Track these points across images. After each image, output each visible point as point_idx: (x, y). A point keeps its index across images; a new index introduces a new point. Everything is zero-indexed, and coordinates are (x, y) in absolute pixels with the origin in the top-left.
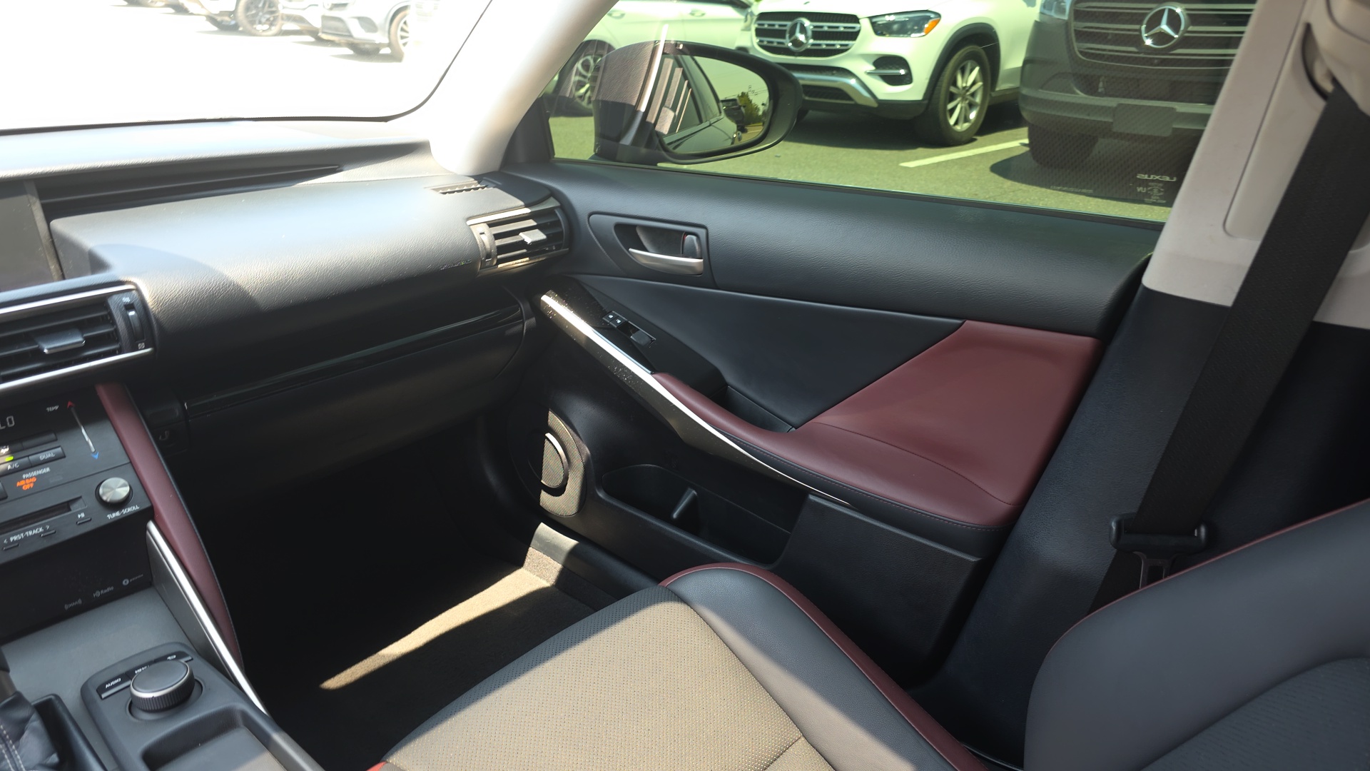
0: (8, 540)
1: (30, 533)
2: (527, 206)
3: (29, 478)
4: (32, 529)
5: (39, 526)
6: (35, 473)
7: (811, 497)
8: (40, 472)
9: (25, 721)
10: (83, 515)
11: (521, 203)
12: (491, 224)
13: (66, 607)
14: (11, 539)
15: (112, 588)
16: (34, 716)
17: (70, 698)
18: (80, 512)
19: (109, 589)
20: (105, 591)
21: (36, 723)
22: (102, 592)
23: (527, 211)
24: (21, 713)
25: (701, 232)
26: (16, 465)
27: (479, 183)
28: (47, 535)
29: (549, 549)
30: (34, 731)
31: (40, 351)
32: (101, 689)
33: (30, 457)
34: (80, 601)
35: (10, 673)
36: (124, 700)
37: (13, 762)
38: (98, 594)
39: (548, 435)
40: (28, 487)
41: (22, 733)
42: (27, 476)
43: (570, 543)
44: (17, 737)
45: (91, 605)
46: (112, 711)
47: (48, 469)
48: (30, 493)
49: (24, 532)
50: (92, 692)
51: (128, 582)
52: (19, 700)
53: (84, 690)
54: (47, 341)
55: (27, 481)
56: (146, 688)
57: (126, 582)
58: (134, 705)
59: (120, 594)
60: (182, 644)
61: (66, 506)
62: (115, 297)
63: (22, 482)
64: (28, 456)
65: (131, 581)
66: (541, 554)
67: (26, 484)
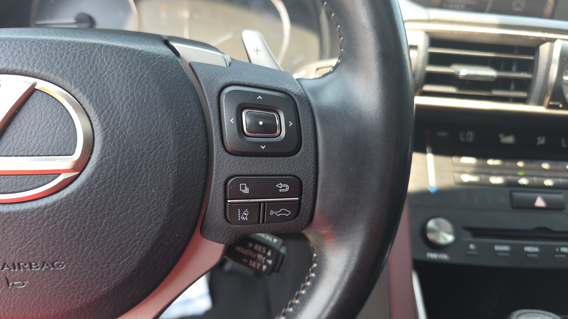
0: (559, 249)
14: (562, 249)
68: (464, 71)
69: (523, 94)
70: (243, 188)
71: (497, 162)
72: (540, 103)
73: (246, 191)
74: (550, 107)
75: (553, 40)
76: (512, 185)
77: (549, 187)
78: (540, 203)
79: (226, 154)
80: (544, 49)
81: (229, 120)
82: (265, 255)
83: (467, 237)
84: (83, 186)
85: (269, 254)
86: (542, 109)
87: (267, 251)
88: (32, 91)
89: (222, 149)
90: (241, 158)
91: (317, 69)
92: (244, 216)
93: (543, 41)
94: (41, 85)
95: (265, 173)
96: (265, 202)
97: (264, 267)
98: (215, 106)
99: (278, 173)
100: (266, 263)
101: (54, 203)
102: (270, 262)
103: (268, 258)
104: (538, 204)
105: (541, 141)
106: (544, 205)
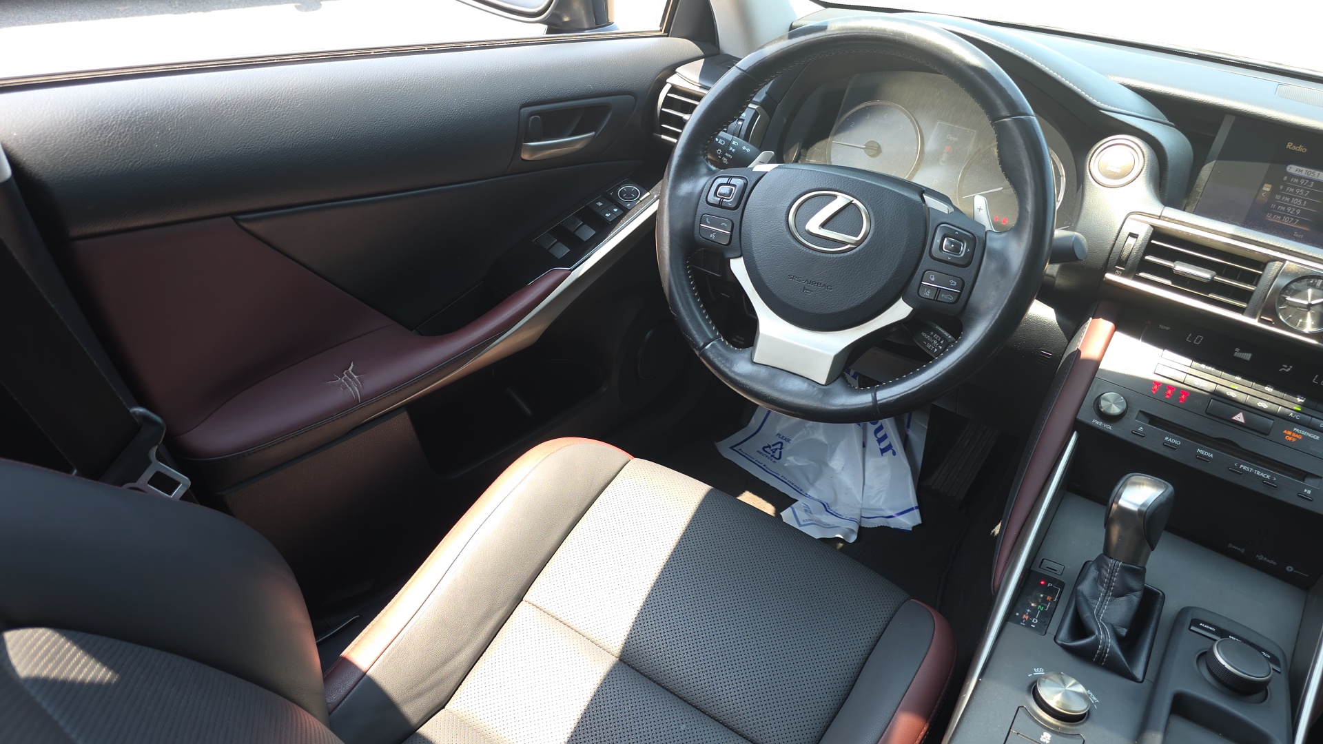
0: (1238, 465)
1: (1258, 473)
3: (1297, 433)
4: (1262, 471)
5: (1269, 473)
6: (1304, 433)
8: (1310, 435)
9: (1132, 590)
10: (1309, 492)
13: (1230, 545)
14: (1241, 466)
15: (1275, 563)
16: (1138, 593)
17: (1171, 606)
18: (1308, 488)
19: (1272, 562)
20: (1268, 561)
21: (1135, 598)
22: (1265, 559)
24: (1133, 583)
26: (1297, 417)
28: (1268, 484)
30: (1130, 601)
32: (1196, 622)
33: (1313, 419)
34: (1243, 551)
35: (1152, 553)
36: (1203, 645)
37: (1100, 607)
38: (1261, 557)
40: (1290, 439)
41: (1122, 596)
42: (1298, 430)
44: (1117, 595)
45: (1248, 561)
46: (1188, 643)
47: (1318, 438)
48: (1288, 445)
49: (1255, 468)
50: (1188, 618)
51: (1292, 569)
52: (1140, 574)
53: (1184, 611)
55: (1294, 435)
56: (1225, 655)
57: (1290, 569)
58: (1205, 656)
59: (1276, 573)
60: (1283, 654)
61: (1303, 475)
63: (1290, 433)
64: (1313, 417)
65: (1295, 571)
67: (1291, 436)
68: (1180, 267)
69: (1242, 304)
71: (1211, 369)
72: (1254, 315)
73: (933, 279)
74: (1261, 321)
75: (1284, 261)
76: (1219, 394)
77: (1260, 409)
78: (1239, 418)
79: (930, 258)
80: (1272, 267)
81: (937, 240)
82: (939, 342)
83: (1138, 418)
84: (856, 252)
85: (942, 342)
86: (1254, 322)
87: (941, 340)
88: (851, 203)
89: (928, 255)
90: (936, 261)
93: (1275, 259)
94: (855, 201)
95: (946, 273)
98: (933, 232)
99: (953, 275)
100: (937, 348)
101: (840, 257)
102: (941, 347)
103: (940, 344)
104: (1236, 418)
105: (1286, 368)
106: (1243, 421)
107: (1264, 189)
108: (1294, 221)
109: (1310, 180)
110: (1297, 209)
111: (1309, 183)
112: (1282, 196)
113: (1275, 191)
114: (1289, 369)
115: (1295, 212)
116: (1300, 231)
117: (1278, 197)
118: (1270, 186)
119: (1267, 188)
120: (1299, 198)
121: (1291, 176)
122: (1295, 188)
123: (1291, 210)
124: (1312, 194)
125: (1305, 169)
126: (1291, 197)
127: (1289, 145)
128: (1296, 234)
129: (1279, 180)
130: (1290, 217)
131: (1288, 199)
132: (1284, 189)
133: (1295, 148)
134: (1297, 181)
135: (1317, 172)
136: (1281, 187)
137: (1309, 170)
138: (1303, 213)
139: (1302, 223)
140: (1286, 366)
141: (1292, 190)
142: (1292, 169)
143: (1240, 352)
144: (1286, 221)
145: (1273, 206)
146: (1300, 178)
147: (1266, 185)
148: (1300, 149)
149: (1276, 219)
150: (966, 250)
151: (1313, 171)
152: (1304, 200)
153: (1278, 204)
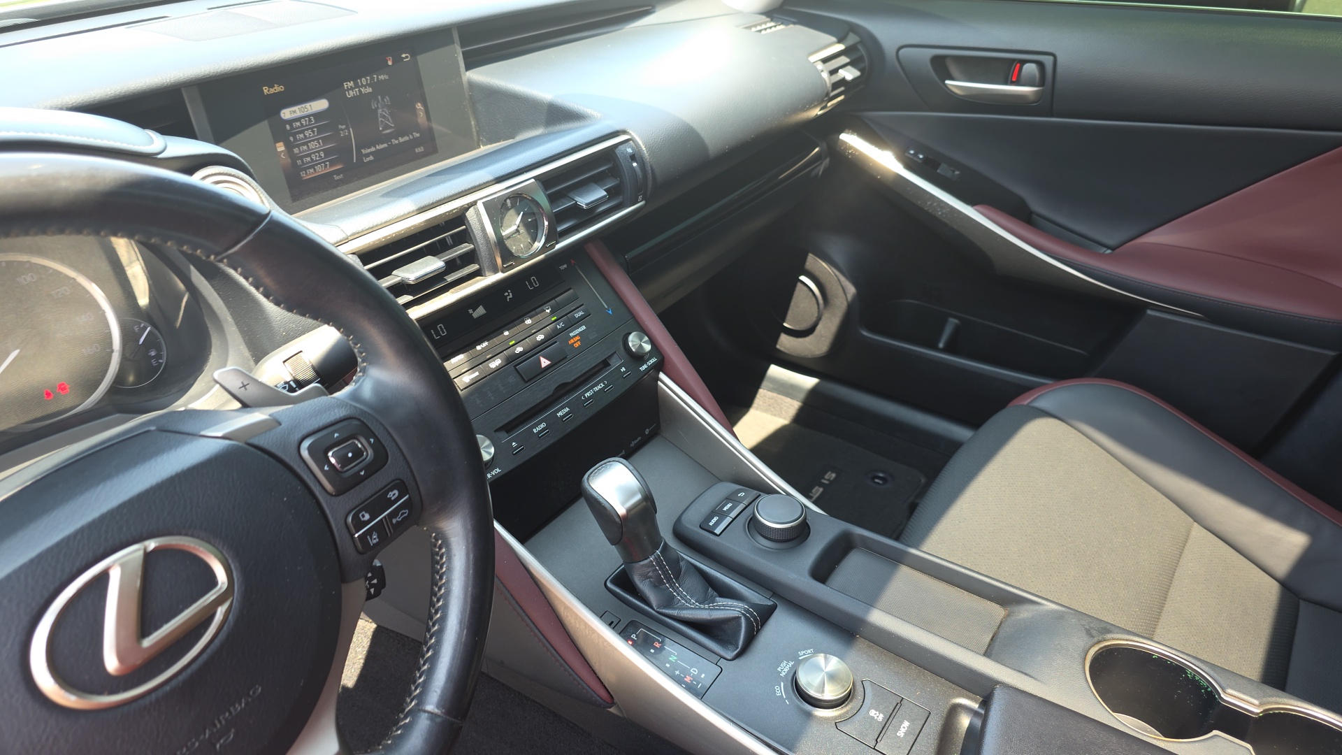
0: (584, 397)
1: (596, 389)
2: (839, 41)
3: (575, 336)
4: (596, 385)
5: (599, 382)
6: (577, 331)
7: (1149, 312)
8: (580, 330)
10: (624, 369)
11: (834, 39)
12: (825, 61)
14: (586, 395)
18: (620, 367)
19: (639, 438)
20: (637, 441)
22: (635, 442)
23: (841, 47)
25: (1048, 61)
26: (561, 325)
27: (772, 20)
28: (608, 390)
29: (785, 389)
31: (576, 206)
33: (569, 316)
34: (624, 452)
38: (632, 445)
39: (803, 278)
40: (577, 344)
42: (573, 334)
43: (809, 382)
45: (629, 455)
47: (585, 327)
48: (580, 350)
49: (592, 387)
53: (680, 531)
54: (580, 195)
55: (575, 339)
57: (647, 431)
59: (642, 443)
61: (605, 364)
62: (621, 147)
63: (572, 341)
64: (566, 315)
66: (775, 395)
67: (575, 342)
69: (475, 267)
70: (363, 516)
71: (485, 344)
72: (495, 271)
73: (367, 517)
74: (505, 269)
75: (474, 203)
76: (512, 360)
77: (543, 342)
78: (545, 363)
79: (333, 498)
80: (470, 214)
83: (504, 438)
84: (244, 600)
86: (500, 276)
88: (147, 554)
89: (329, 496)
90: (347, 494)
91: (284, 362)
92: (375, 539)
93: (466, 207)
94: (152, 545)
95: (373, 493)
96: (385, 517)
97: (372, 590)
98: (300, 463)
99: (383, 485)
101: (230, 636)
102: (375, 581)
104: (544, 365)
105: (509, 295)
106: (549, 362)
107: (279, 150)
108: (326, 166)
109: (308, 116)
110: (318, 152)
111: (310, 120)
112: (298, 146)
113: (289, 147)
114: (511, 294)
115: (320, 156)
116: (337, 172)
117: (296, 151)
118: (281, 144)
119: (281, 147)
120: (313, 141)
121: (291, 122)
122: (302, 132)
123: (316, 156)
124: (321, 129)
125: (296, 108)
126: (306, 144)
127: (266, 90)
128: (336, 178)
129: (282, 131)
130: (320, 164)
131: (305, 147)
132: (295, 139)
133: (272, 91)
134: (298, 124)
135: (307, 105)
136: (291, 139)
137: (300, 107)
138: (327, 152)
139: (332, 163)
140: (506, 294)
141: (302, 136)
142: (286, 114)
143: (474, 311)
144: (320, 170)
145: (299, 162)
146: (298, 119)
147: (278, 145)
148: (278, 89)
149: (311, 174)
150: (369, 442)
151: (303, 106)
152: (318, 139)
153: (301, 158)
